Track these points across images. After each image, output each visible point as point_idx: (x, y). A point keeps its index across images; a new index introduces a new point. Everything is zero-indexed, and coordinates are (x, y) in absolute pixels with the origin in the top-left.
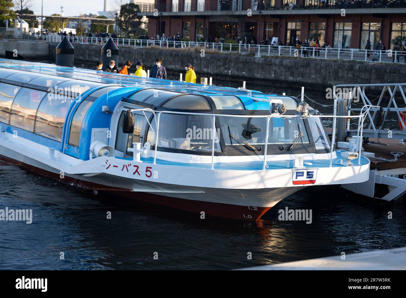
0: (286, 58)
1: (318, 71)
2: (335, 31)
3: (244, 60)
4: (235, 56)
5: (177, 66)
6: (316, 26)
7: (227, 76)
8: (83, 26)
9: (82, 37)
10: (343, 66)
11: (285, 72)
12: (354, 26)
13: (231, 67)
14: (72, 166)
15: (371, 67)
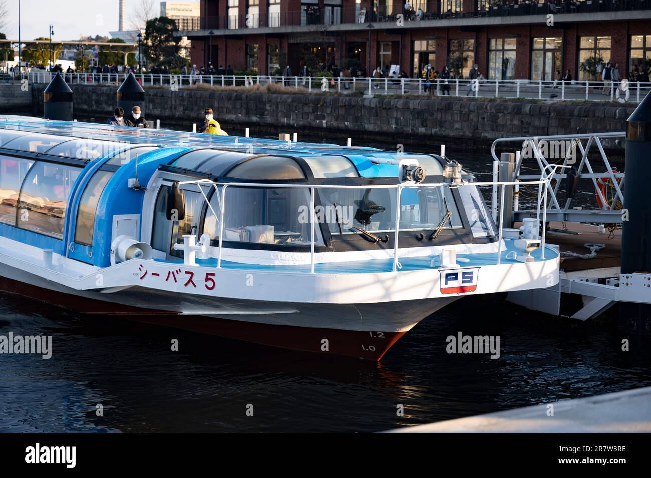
0: (414, 98)
1: (465, 117)
2: (490, 53)
3: (346, 104)
4: (331, 97)
5: (240, 115)
6: (460, 46)
7: (320, 129)
8: (86, 57)
9: (86, 74)
10: (505, 107)
11: (412, 120)
12: (520, 44)
13: (325, 115)
14: (82, 277)
15: (550, 109)
